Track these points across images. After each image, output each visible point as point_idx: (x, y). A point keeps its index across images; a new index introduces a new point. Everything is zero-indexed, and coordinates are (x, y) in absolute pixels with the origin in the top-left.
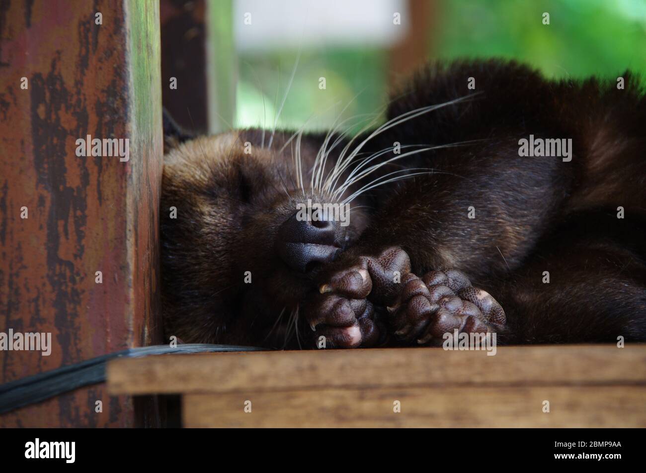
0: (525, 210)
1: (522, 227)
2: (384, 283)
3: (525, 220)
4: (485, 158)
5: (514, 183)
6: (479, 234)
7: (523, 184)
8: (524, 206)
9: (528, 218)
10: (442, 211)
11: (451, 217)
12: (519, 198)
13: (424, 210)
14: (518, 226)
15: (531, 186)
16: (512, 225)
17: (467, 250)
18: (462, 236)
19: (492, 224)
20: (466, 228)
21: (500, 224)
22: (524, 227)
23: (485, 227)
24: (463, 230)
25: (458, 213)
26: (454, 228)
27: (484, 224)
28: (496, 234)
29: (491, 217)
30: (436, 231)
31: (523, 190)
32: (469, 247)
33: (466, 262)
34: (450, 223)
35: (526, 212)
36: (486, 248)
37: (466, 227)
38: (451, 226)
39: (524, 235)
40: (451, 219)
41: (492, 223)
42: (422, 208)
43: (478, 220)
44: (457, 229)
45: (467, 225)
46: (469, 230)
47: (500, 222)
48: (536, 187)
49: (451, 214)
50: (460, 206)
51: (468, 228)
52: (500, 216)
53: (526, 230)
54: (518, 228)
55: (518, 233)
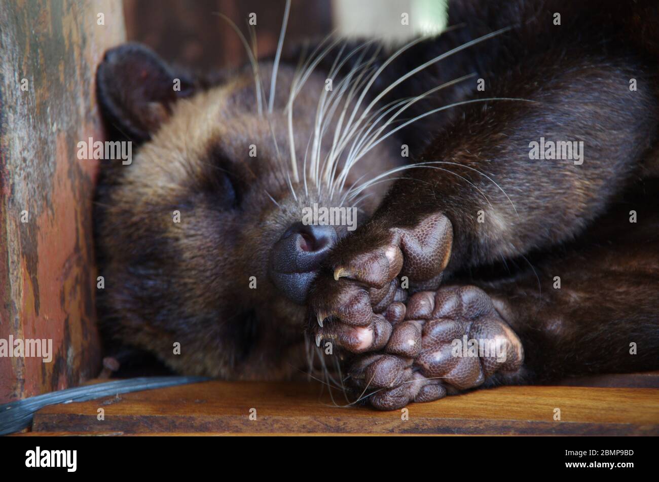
0: (597, 159)
1: (592, 181)
2: (420, 263)
3: (597, 172)
4: (553, 91)
5: (588, 125)
6: (539, 190)
7: (598, 126)
8: (597, 155)
9: (601, 170)
10: (496, 160)
11: (506, 168)
12: (591, 145)
13: (473, 159)
14: (589, 179)
15: (608, 129)
16: (580, 179)
17: (525, 210)
18: (518, 193)
19: (557, 177)
20: (524, 183)
21: (567, 178)
22: (595, 181)
23: (548, 181)
24: (520, 185)
25: (516, 162)
26: (509, 183)
27: (547, 177)
28: (561, 191)
29: (557, 169)
30: (486, 185)
31: (599, 133)
32: (526, 207)
33: (520, 224)
34: (505, 175)
35: (599, 162)
36: (547, 208)
37: (524, 181)
38: (505, 180)
39: (594, 191)
40: (505, 171)
41: (557, 175)
42: (472, 156)
43: (539, 172)
44: (513, 183)
45: (526, 179)
46: (528, 184)
47: (566, 175)
48: (615, 130)
49: (506, 164)
50: (519, 154)
51: (527, 182)
52: (567, 167)
53: (597, 185)
54: (587, 182)
55: (588, 188)
